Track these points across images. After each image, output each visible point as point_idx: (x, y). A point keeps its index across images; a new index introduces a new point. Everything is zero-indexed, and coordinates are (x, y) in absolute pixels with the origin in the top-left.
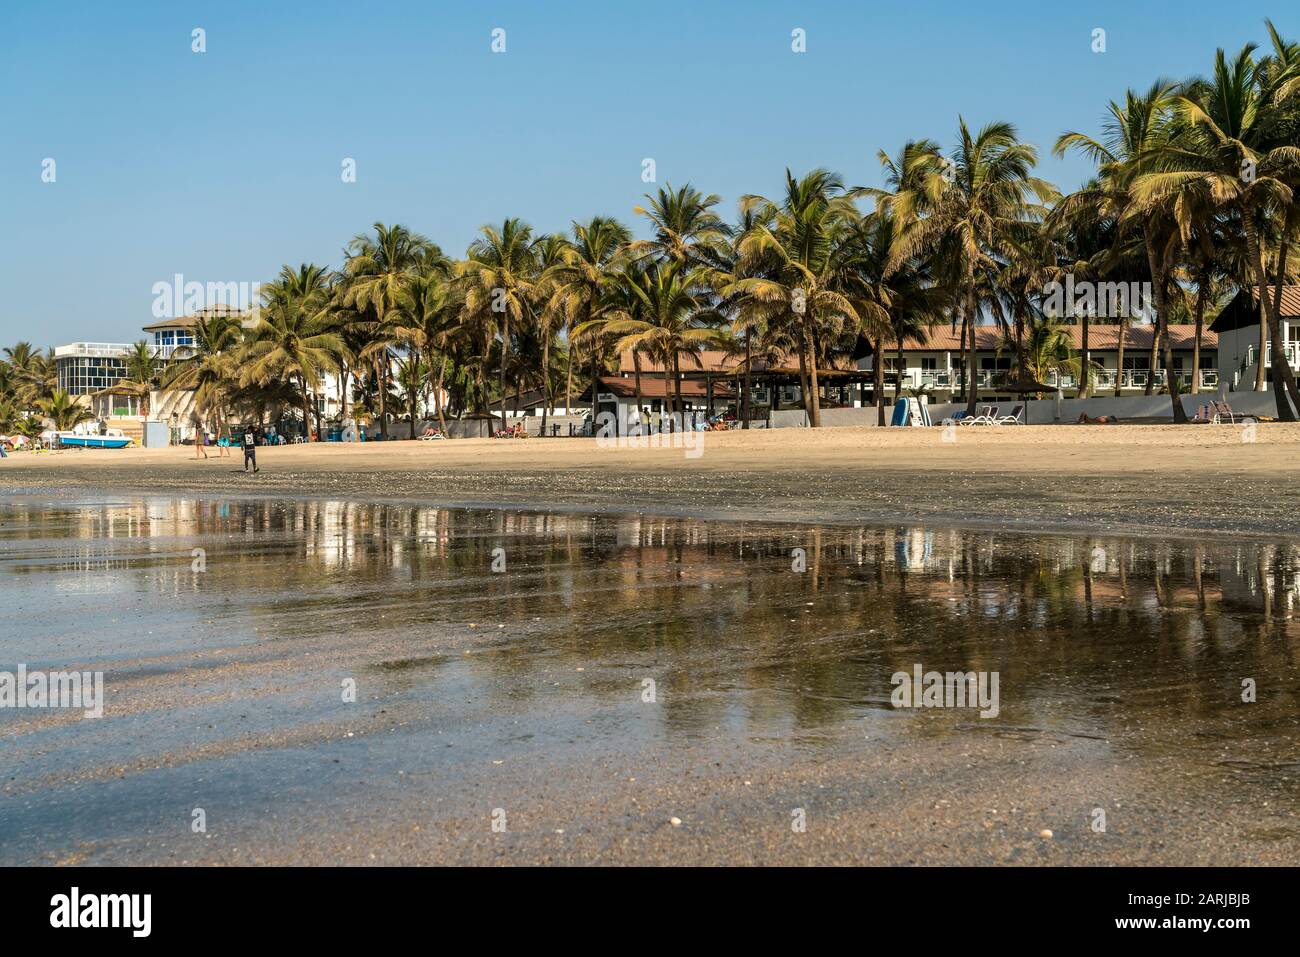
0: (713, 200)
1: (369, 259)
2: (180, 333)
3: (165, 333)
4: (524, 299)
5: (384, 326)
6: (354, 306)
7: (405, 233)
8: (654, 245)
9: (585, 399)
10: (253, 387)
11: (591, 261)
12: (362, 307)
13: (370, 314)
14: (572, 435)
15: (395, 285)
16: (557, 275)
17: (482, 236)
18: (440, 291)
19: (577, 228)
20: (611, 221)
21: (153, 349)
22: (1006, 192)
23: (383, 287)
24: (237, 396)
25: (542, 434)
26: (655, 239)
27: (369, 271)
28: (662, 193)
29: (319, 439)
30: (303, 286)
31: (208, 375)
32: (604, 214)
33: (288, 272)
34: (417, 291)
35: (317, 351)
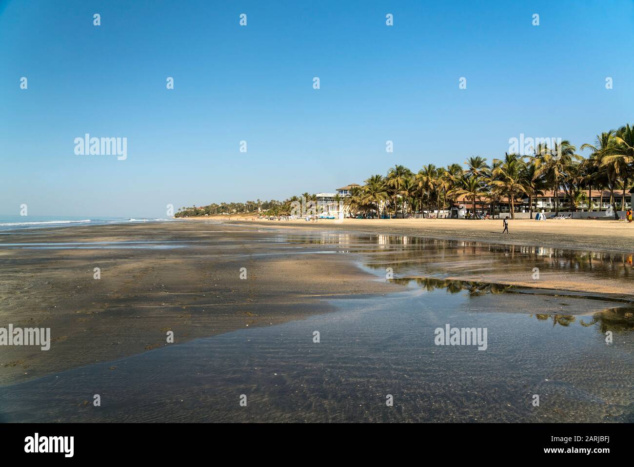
0: (485, 160)
1: (393, 174)
2: (345, 191)
3: (341, 191)
4: (434, 185)
5: (398, 191)
6: (390, 185)
7: (402, 167)
8: (469, 171)
9: (449, 209)
10: (366, 205)
11: (452, 174)
12: (392, 185)
13: (394, 187)
14: (445, 218)
15: (400, 180)
16: (443, 179)
17: (423, 168)
18: (412, 181)
19: (448, 166)
20: (457, 165)
21: (340, 195)
22: (567, 159)
23: (397, 181)
24: (361, 207)
25: (437, 218)
26: (469, 170)
27: (394, 177)
28: (471, 158)
29: (380, 218)
30: (376, 180)
31: (353, 202)
32: (455, 163)
33: (373, 177)
34: (406, 182)
35: (381, 196)
